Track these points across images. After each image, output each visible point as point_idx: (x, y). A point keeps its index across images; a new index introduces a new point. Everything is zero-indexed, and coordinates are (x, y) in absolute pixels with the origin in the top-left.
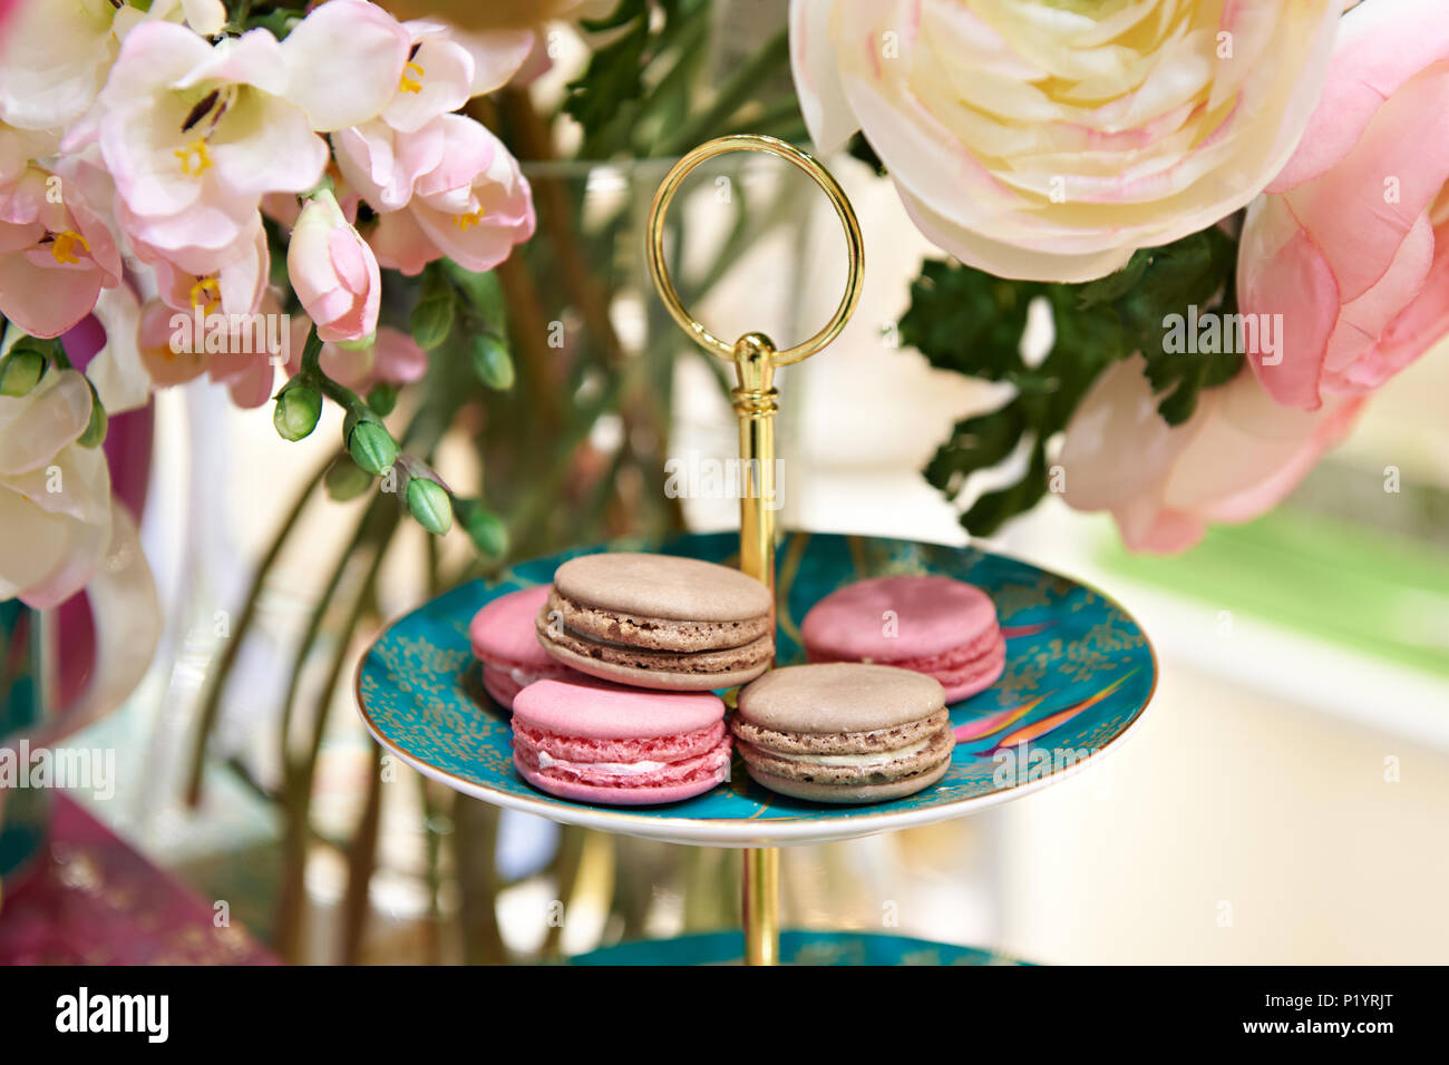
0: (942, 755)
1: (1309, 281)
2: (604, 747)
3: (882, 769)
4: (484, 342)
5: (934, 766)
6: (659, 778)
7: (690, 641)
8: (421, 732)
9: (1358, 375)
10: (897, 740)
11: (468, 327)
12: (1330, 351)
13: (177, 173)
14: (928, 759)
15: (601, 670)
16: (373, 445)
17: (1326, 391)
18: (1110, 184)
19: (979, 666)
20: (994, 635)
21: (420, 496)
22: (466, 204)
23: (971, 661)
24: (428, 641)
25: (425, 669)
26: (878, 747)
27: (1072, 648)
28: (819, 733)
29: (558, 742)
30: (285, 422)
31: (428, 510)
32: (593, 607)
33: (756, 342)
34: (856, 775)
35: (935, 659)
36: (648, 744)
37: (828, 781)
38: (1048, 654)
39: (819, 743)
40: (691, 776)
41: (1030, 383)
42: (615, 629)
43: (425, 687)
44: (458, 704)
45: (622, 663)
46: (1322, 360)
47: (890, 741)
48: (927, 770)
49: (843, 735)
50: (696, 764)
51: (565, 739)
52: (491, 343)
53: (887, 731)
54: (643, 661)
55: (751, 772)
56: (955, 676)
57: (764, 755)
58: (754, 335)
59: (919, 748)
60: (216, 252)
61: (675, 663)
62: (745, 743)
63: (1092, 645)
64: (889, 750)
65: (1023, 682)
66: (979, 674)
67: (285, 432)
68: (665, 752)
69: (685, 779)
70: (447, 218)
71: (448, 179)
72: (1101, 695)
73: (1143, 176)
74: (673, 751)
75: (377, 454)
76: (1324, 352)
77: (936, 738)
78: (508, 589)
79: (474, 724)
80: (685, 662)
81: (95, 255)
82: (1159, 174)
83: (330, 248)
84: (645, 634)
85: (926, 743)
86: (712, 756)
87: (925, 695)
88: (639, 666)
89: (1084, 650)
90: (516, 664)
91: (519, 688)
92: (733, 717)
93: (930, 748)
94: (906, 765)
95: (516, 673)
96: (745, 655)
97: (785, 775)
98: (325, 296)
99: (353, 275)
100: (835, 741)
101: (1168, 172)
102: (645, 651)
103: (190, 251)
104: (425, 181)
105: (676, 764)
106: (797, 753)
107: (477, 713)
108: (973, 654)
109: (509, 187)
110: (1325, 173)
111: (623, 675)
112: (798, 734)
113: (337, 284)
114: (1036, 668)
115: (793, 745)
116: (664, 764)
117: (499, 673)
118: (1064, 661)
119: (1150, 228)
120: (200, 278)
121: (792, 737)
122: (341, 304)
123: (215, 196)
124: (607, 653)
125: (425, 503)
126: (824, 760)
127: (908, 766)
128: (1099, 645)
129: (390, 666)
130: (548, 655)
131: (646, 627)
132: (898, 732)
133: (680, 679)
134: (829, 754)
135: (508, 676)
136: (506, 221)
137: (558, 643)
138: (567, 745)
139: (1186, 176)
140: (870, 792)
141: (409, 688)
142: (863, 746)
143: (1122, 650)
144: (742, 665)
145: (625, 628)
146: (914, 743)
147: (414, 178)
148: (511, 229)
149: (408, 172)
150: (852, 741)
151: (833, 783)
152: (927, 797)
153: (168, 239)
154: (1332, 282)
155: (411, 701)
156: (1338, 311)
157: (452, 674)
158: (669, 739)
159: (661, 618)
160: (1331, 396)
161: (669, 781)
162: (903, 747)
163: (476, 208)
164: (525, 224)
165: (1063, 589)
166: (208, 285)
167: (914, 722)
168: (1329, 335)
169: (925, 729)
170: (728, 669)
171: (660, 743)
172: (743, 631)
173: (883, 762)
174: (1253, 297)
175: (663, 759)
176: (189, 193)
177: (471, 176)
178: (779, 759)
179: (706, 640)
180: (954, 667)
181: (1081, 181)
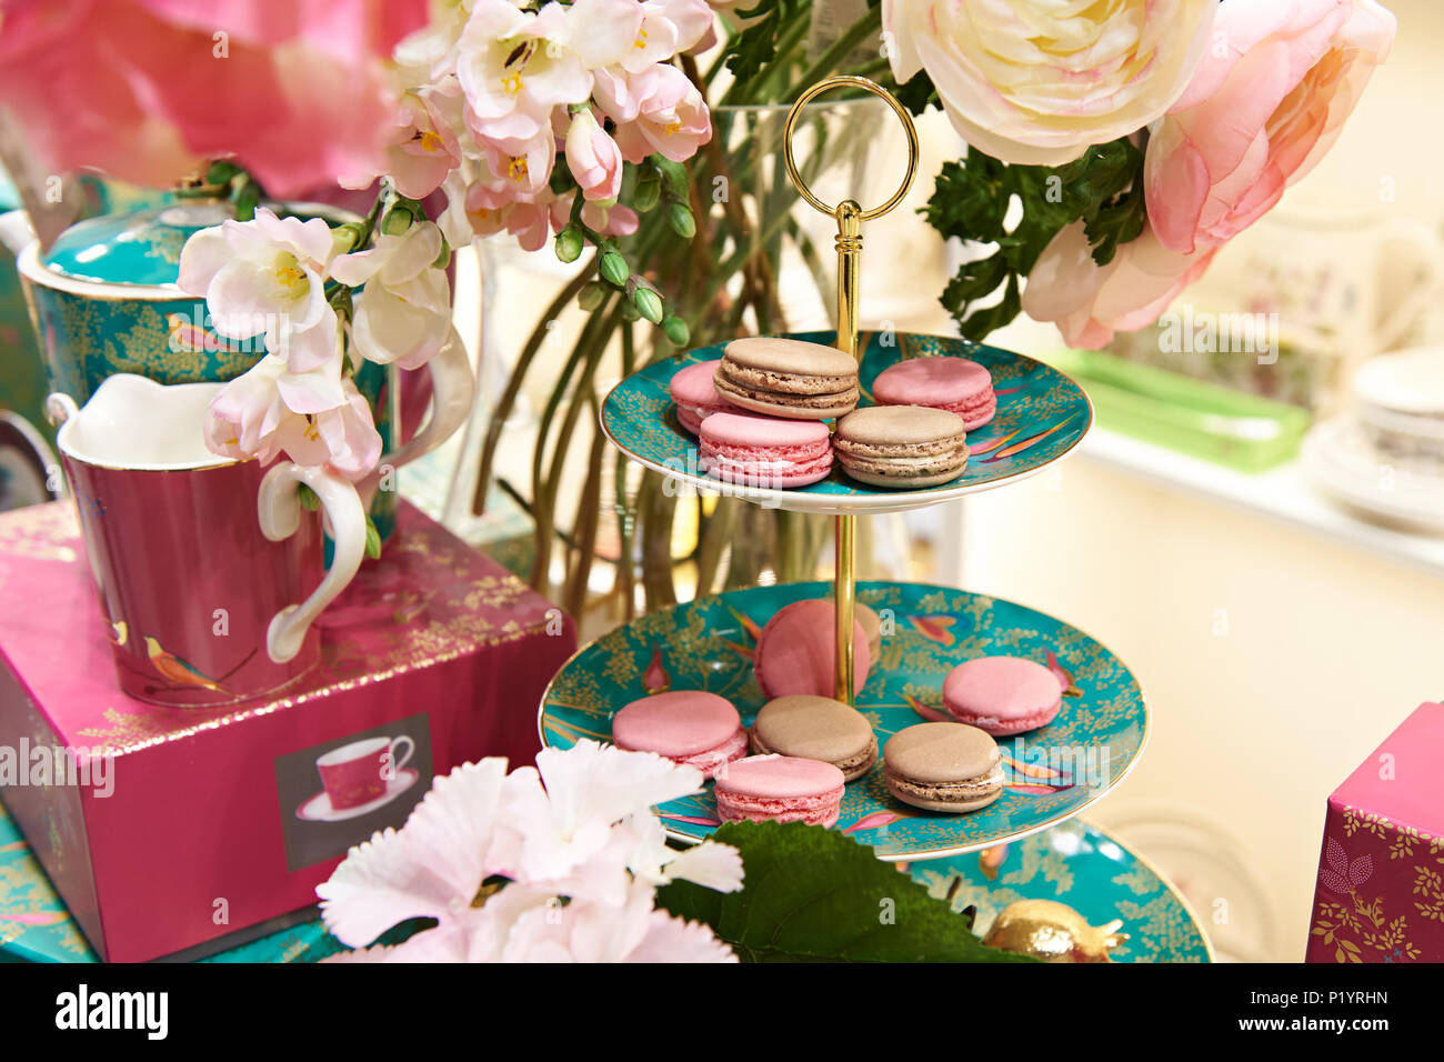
0: (963, 459)
1: (1191, 168)
2: (758, 452)
3: (927, 467)
4: (678, 208)
5: (958, 467)
6: (791, 471)
7: (810, 388)
8: (643, 445)
9: (1217, 233)
10: (936, 449)
11: (668, 199)
12: (1202, 215)
13: (501, 93)
14: (955, 461)
15: (755, 405)
16: (615, 267)
17: (1197, 241)
18: (1076, 103)
19: (982, 410)
20: (990, 392)
21: (643, 298)
22: (672, 118)
23: (977, 407)
24: (643, 394)
25: (642, 410)
26: (925, 453)
27: (1037, 400)
28: (889, 444)
29: (729, 448)
30: (562, 251)
31: (648, 307)
32: (750, 367)
33: (850, 206)
34: (911, 470)
35: (956, 405)
36: (784, 450)
37: (894, 473)
38: (1022, 405)
39: (890, 451)
40: (810, 470)
41: (1007, 242)
42: (764, 380)
43: (642, 419)
44: (662, 431)
45: (768, 401)
46: (1198, 220)
47: (932, 449)
48: (954, 468)
49: (903, 446)
50: (813, 463)
51: (734, 447)
52: (683, 208)
53: (931, 444)
54: (781, 400)
55: (845, 469)
56: (967, 415)
57: (854, 459)
58: (848, 202)
59: (950, 454)
60: (525, 142)
61: (801, 402)
62: (842, 451)
63: (1050, 399)
64: (932, 455)
65: (1008, 422)
66: (982, 415)
67: (563, 257)
68: (794, 455)
69: (806, 473)
70: (658, 127)
71: (661, 103)
72: (1057, 427)
73: (1095, 99)
74: (799, 455)
75: (618, 271)
76: (1199, 215)
77: (959, 449)
78: (689, 363)
79: (673, 442)
80: (807, 401)
81: (447, 148)
82: (1105, 98)
83: (592, 142)
84: (783, 383)
85: (953, 453)
86: (822, 459)
87: (953, 424)
88: (779, 403)
89: (1045, 403)
90: (699, 405)
91: (701, 420)
92: (835, 436)
93: (955, 456)
94: (942, 464)
95: (699, 410)
96: (843, 398)
97: (867, 472)
98: (589, 171)
99: (607, 159)
100: (899, 450)
101: (1111, 97)
102: (784, 394)
103: (510, 140)
104: (647, 104)
105: (801, 463)
106: (875, 457)
107: (674, 436)
108: (978, 403)
109: (697, 109)
110: (1205, 101)
111: (768, 409)
112: (876, 445)
113: (597, 164)
114: (1016, 414)
115: (873, 452)
116: (793, 463)
117: (688, 411)
118: (1033, 408)
119: (1100, 132)
120: (514, 159)
121: (872, 447)
122: (598, 177)
123: (524, 107)
124: (759, 395)
125: (646, 303)
126: (892, 461)
127: (943, 465)
128: (1054, 399)
129: (620, 406)
130: (720, 397)
131: (783, 379)
132: (937, 445)
133: (803, 412)
134: (895, 458)
135: (694, 412)
136: (694, 131)
137: (728, 390)
138: (735, 450)
139: (1122, 99)
140: (919, 481)
141: (633, 420)
142: (916, 452)
143: (1069, 402)
144: (841, 404)
145: (770, 380)
146: (946, 452)
147: (641, 101)
148: (699, 135)
149: (636, 98)
150: (909, 450)
151: (897, 475)
152: (953, 485)
153: (495, 133)
154: (1205, 172)
155: (634, 427)
156: (1209, 189)
157: (657, 412)
158: (797, 448)
159: (792, 373)
160: (1202, 246)
161: (797, 473)
162: (940, 453)
163: (678, 121)
164: (706, 132)
165: (1030, 366)
166: (519, 163)
167: (946, 439)
168: (1203, 204)
169: (953, 443)
170: (832, 406)
171: (791, 450)
172: (842, 383)
173: (928, 463)
174: (1155, 180)
175: (793, 460)
176: (509, 105)
177: (676, 99)
178: (865, 461)
179: (820, 387)
180: (967, 410)
181: (1059, 102)
